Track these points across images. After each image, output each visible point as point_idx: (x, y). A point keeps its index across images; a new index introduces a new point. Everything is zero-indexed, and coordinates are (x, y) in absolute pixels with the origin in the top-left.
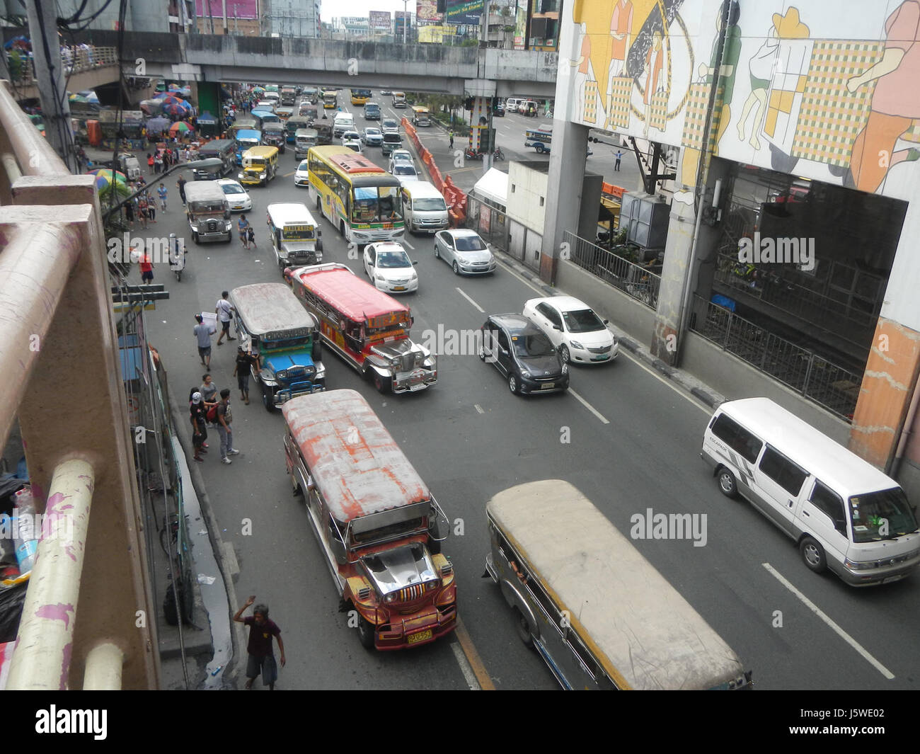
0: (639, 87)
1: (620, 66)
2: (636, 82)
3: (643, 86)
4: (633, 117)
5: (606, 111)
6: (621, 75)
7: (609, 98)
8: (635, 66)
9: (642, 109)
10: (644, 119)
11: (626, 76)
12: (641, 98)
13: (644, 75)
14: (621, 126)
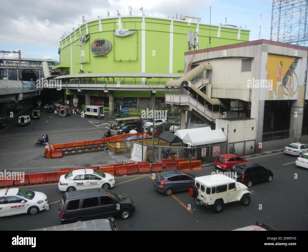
0: (286, 88)
1: (280, 83)
2: (285, 87)
3: (287, 88)
4: (285, 95)
5: (276, 95)
6: (281, 85)
7: (277, 92)
8: (284, 83)
9: (287, 93)
10: (287, 95)
11: (282, 86)
12: (287, 90)
13: (287, 85)
14: (281, 98)
